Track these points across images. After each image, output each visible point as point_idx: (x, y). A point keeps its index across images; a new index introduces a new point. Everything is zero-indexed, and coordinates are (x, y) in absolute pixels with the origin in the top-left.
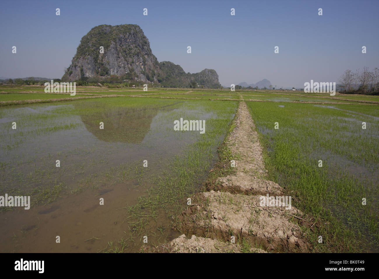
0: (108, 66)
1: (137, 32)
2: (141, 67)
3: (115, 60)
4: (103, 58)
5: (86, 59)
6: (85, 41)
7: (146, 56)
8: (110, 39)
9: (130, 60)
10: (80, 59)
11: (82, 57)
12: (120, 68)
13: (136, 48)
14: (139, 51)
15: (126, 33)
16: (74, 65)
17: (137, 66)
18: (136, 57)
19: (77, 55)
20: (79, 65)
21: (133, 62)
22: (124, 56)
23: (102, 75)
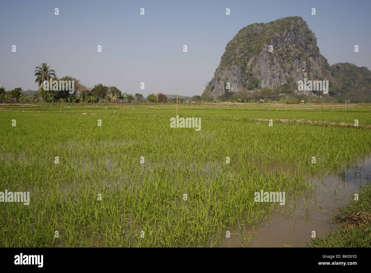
0: (258, 77)
1: (298, 27)
2: (303, 75)
3: (267, 68)
4: (252, 67)
5: (231, 69)
6: (231, 47)
7: (311, 59)
8: (262, 41)
9: (288, 66)
10: (224, 70)
11: (227, 68)
12: (275, 78)
13: (297, 50)
14: (301, 52)
15: (283, 30)
16: (217, 79)
17: (298, 74)
18: (296, 62)
19: (221, 65)
20: (222, 78)
21: (292, 69)
22: (280, 61)
23: (250, 89)
